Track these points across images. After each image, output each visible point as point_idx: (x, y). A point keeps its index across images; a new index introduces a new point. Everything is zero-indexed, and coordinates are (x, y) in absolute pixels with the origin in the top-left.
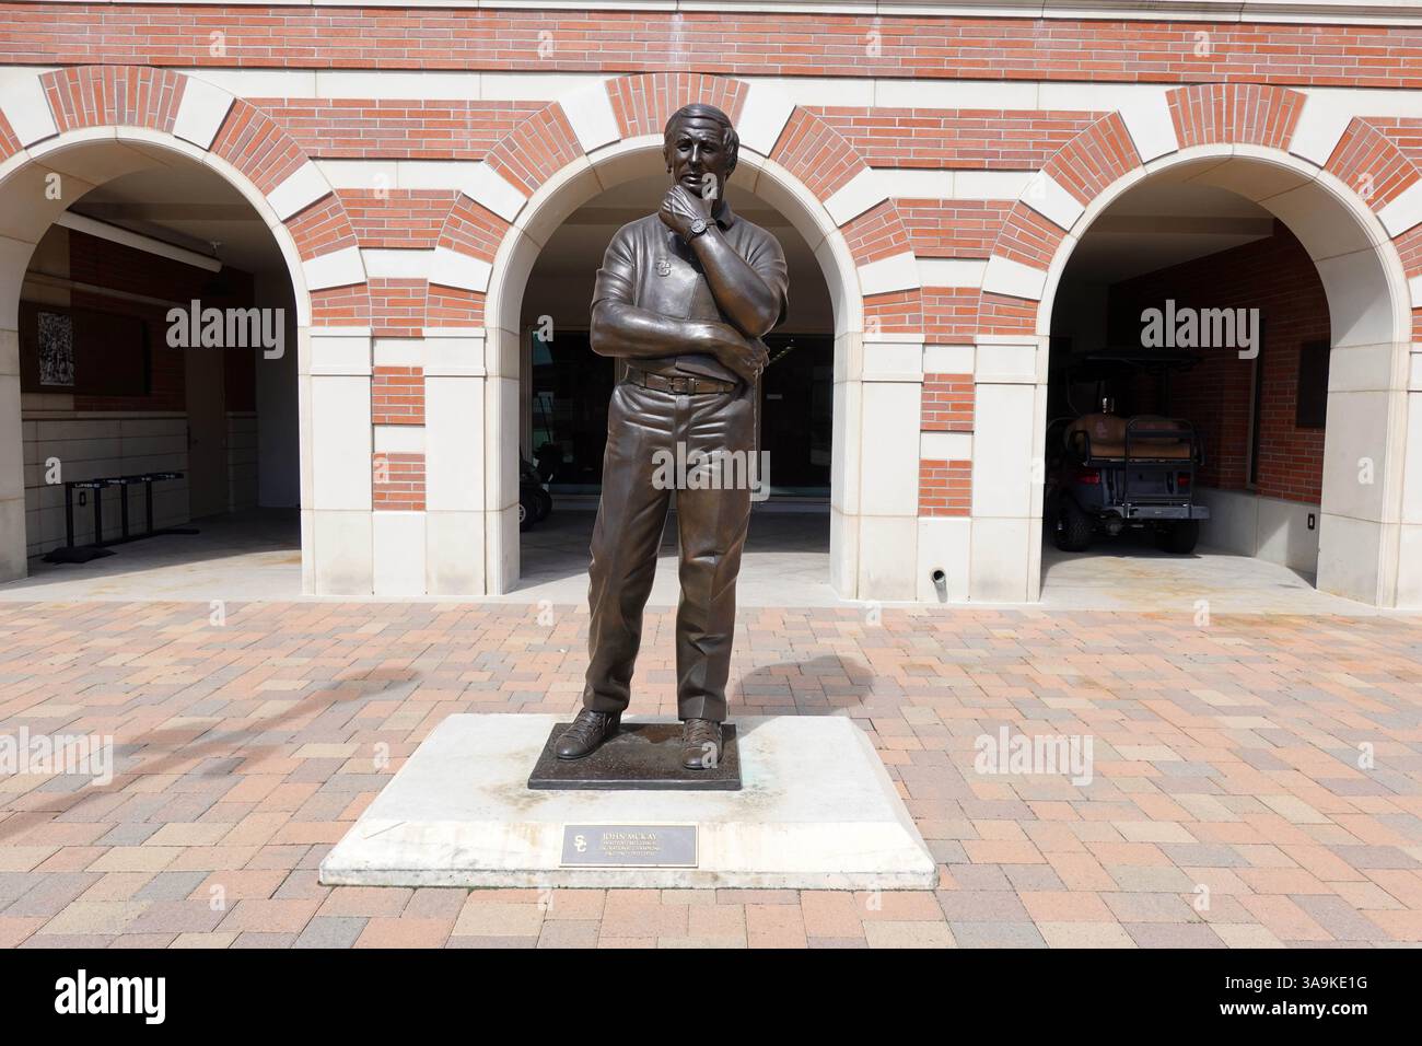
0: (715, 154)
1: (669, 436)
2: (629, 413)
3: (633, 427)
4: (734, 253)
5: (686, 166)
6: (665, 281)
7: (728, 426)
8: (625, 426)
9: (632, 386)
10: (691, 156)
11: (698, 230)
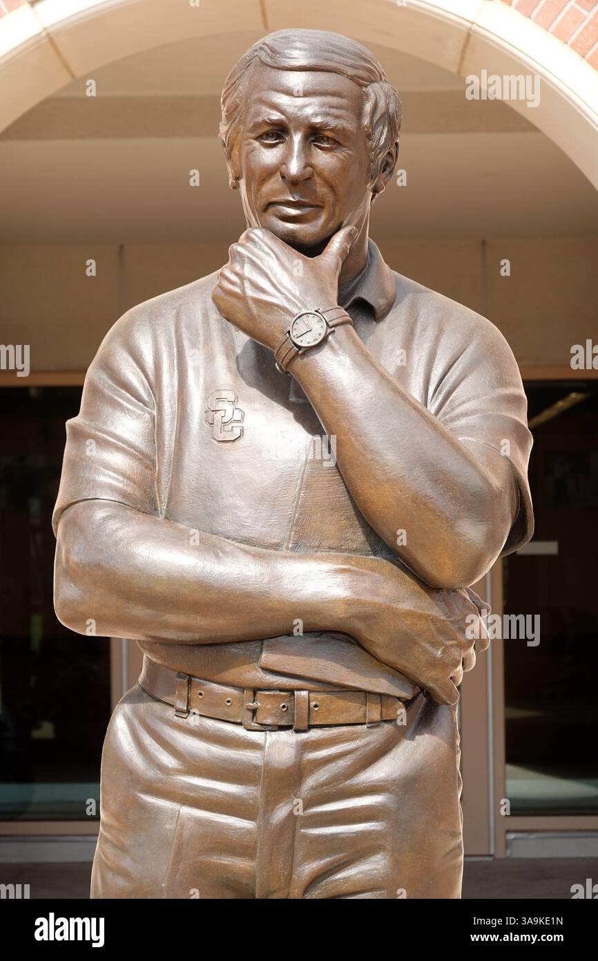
0: (341, 154)
1: (249, 831)
2: (150, 773)
3: (160, 810)
4: (394, 386)
5: (275, 184)
6: (233, 454)
7: (392, 806)
8: (143, 807)
9: (157, 707)
10: (284, 161)
11: (306, 341)
